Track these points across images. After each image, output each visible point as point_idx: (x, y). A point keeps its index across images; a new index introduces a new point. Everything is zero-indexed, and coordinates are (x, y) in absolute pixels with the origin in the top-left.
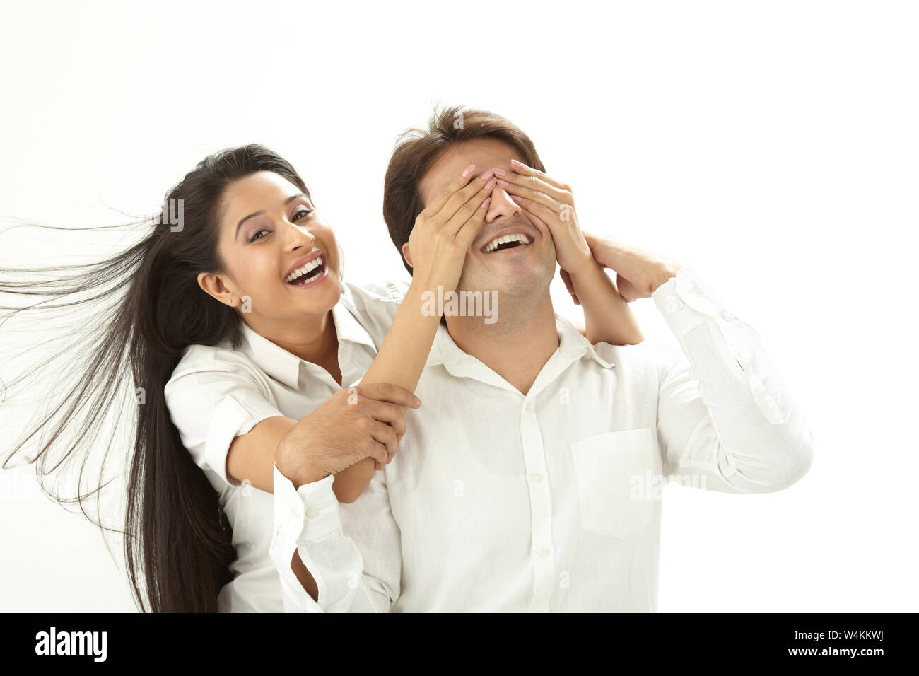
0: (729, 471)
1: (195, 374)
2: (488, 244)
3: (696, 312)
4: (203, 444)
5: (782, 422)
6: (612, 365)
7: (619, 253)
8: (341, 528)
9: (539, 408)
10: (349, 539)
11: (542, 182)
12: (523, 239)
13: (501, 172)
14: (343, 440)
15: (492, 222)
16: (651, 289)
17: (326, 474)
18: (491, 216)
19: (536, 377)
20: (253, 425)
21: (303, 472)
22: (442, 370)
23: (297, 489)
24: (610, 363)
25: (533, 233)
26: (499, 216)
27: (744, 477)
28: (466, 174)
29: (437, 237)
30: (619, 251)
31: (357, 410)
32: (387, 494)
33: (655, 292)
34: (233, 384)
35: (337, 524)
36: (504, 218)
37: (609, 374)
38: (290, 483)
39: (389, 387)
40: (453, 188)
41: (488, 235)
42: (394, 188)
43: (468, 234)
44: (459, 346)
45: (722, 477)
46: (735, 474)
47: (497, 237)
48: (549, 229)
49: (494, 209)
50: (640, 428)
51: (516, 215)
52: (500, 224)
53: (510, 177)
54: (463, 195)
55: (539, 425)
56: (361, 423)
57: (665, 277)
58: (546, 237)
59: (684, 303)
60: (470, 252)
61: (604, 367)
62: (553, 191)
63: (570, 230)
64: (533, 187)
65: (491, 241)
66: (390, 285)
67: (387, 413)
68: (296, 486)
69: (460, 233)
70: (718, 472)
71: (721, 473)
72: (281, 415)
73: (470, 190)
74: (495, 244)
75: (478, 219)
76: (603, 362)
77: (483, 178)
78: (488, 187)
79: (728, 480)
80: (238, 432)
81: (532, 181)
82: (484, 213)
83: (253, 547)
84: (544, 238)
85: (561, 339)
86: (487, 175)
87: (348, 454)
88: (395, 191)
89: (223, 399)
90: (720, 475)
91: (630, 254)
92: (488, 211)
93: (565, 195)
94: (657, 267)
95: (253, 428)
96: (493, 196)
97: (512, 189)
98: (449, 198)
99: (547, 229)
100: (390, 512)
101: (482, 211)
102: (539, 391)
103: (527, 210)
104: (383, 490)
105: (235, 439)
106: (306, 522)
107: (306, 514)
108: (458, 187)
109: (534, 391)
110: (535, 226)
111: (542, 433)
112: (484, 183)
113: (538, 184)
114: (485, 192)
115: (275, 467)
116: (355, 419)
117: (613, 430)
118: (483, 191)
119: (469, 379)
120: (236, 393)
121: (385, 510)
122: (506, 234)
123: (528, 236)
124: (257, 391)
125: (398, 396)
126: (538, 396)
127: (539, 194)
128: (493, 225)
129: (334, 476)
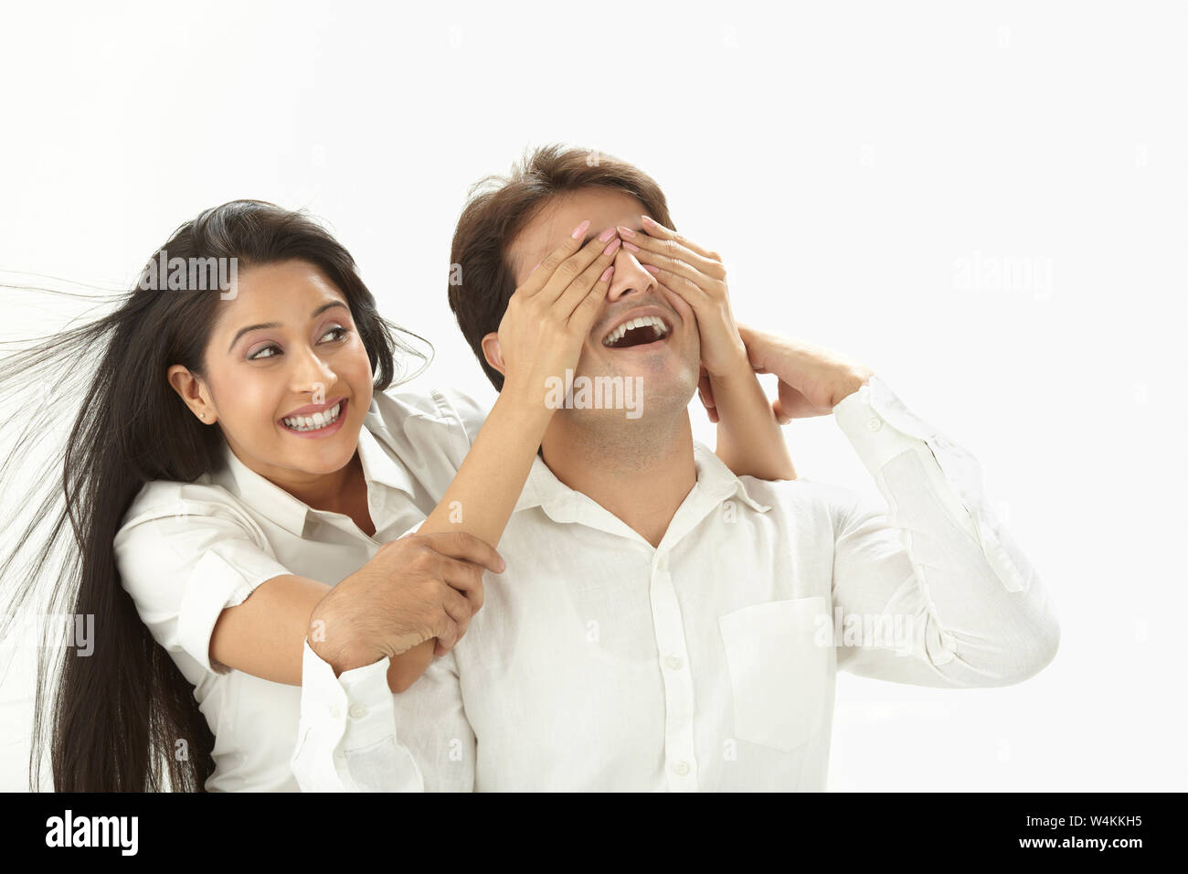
0: (942, 657)
1: (154, 522)
2: (612, 332)
3: (899, 434)
4: (176, 619)
5: (1021, 589)
6: (768, 508)
7: (787, 353)
8: (395, 734)
9: (675, 565)
10: (404, 750)
11: (682, 248)
12: (659, 326)
13: (627, 231)
14: (406, 610)
15: (616, 301)
16: (832, 402)
17: (381, 655)
18: (615, 292)
19: (669, 523)
20: (249, 592)
21: (346, 654)
22: (538, 513)
23: (338, 677)
24: (763, 505)
25: (672, 318)
26: (626, 292)
27: (965, 665)
28: (578, 234)
29: (542, 323)
30: (787, 349)
31: (427, 570)
32: (459, 687)
33: (838, 406)
34: (213, 533)
35: (390, 728)
36: (635, 294)
37: (766, 520)
38: (329, 668)
39: (470, 538)
40: (560, 254)
41: (611, 319)
42: (471, 257)
43: (584, 318)
44: (561, 479)
45: (930, 665)
46: (952, 661)
47: (625, 321)
48: (694, 312)
49: (620, 281)
50: (809, 596)
51: (650, 290)
52: (629, 303)
53: (640, 239)
54: (575, 263)
55: (676, 592)
56: (433, 587)
57: (854, 385)
58: (689, 326)
59: (882, 422)
60: (588, 345)
61: (757, 512)
62: (699, 261)
63: (723, 314)
64: (671, 255)
65: (616, 328)
66: (437, 398)
67: (463, 577)
68: (338, 672)
69: (575, 317)
70: (925, 657)
71: (930, 659)
72: (289, 573)
73: (585, 257)
74: (621, 332)
75: (598, 296)
76: (753, 503)
77: (601, 239)
78: (609, 252)
79: (939, 670)
80: (228, 602)
81: (670, 247)
82: (605, 288)
83: (246, 758)
84: (686, 326)
85: (700, 470)
86: (607, 236)
87: (412, 630)
88: (473, 261)
89: (202, 556)
90: (928, 662)
91: (801, 354)
92: (610, 285)
93: (715, 266)
94: (840, 371)
95: (250, 596)
96: (617, 264)
97: (644, 255)
98: (556, 268)
99: (690, 313)
100: (463, 711)
101: (603, 286)
102: (675, 542)
103: (665, 285)
104: (452, 680)
105: (224, 612)
106: (348, 723)
107: (350, 714)
108: (568, 253)
109: (668, 541)
110: (673, 307)
111: (679, 601)
112: (603, 246)
113: (676, 251)
114: (605, 260)
115: (306, 645)
116: (423, 581)
117: (775, 599)
118: (602, 258)
119: (576, 524)
120: (219, 545)
121: (456, 708)
122: (637, 317)
123: (667, 323)
124: (247, 538)
125: (480, 554)
126: (672, 550)
127: (681, 263)
128: (618, 304)
129: (390, 659)
